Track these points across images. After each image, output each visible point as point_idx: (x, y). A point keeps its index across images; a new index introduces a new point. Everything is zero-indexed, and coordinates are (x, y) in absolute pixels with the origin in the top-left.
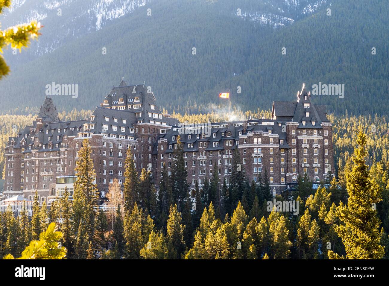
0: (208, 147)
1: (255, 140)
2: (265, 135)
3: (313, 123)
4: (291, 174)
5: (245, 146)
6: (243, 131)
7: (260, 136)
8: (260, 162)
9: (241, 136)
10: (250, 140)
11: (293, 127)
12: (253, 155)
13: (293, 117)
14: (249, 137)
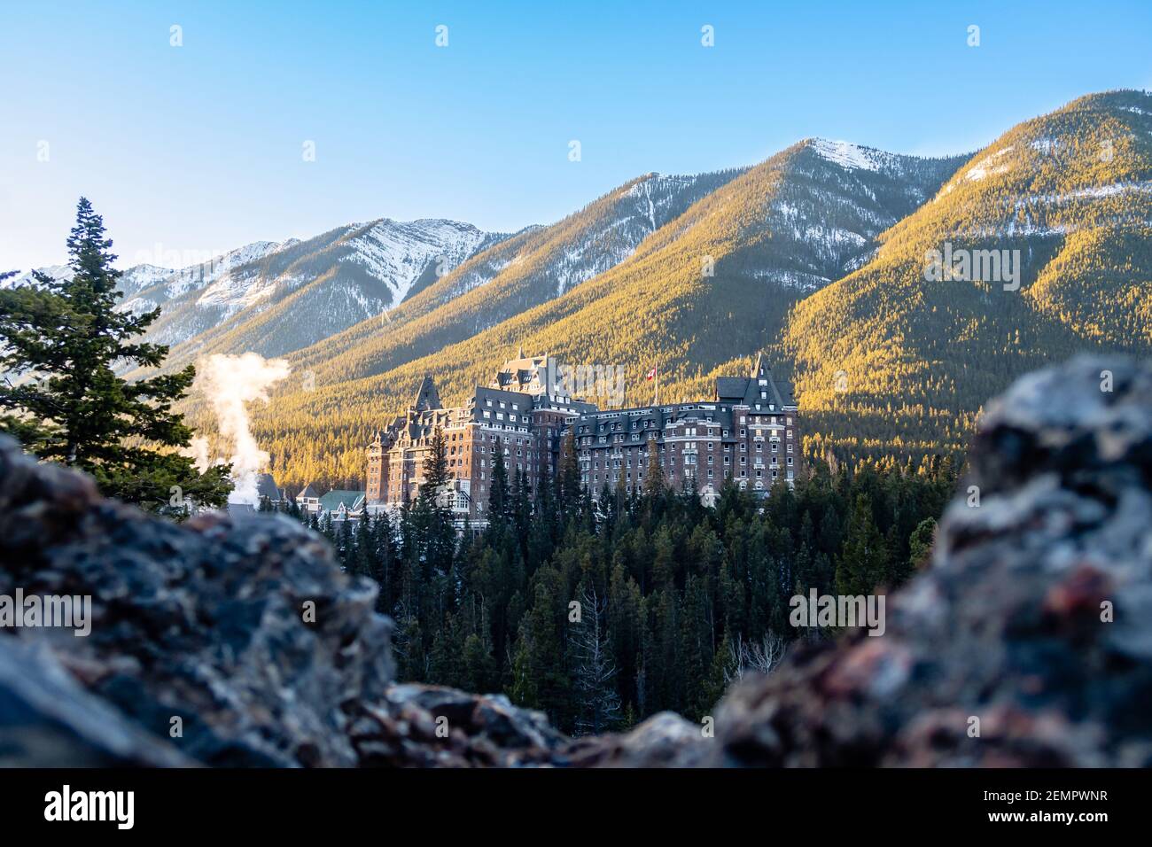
0: (625, 441)
1: (688, 431)
2: (701, 424)
3: (772, 407)
4: (739, 479)
5: (674, 439)
6: (672, 419)
7: (694, 425)
8: (694, 462)
9: (669, 426)
10: (680, 432)
11: (742, 413)
12: (683, 452)
13: (742, 399)
14: (679, 427)
